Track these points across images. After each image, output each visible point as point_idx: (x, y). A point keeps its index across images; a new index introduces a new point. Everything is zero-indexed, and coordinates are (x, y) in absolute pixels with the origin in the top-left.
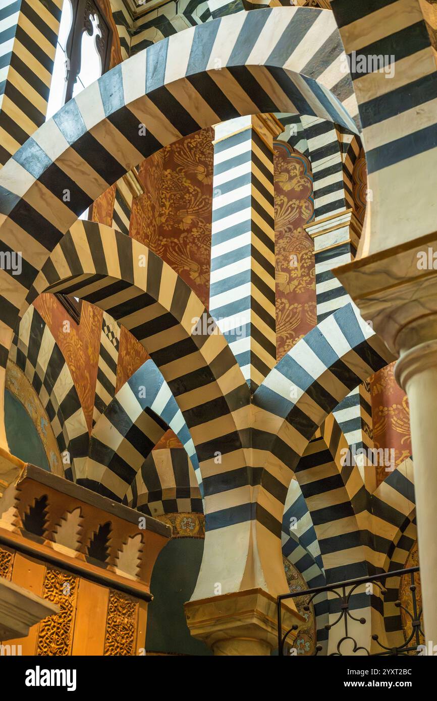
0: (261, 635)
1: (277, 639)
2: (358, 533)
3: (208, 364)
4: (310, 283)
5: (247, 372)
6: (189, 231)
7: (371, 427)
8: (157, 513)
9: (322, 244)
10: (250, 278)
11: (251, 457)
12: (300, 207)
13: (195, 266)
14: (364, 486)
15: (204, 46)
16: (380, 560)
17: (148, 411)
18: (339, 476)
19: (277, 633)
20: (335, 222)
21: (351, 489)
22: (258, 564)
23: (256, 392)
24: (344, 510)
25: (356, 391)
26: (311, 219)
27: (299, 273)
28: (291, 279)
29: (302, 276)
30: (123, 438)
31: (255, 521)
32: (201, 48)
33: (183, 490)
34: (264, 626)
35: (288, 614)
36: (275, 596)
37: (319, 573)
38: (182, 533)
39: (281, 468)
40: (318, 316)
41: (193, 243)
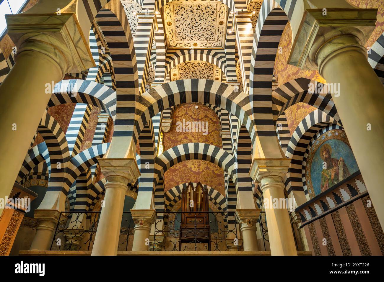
0: (54, 221)
1: (57, 222)
2: (87, 194)
3: (61, 150)
4: (94, 128)
5: (71, 153)
6: (67, 106)
7: (98, 168)
8: (35, 178)
9: (100, 120)
10: (79, 129)
11: (65, 175)
12: (98, 109)
13: (66, 116)
14: (92, 183)
15: (85, 86)
16: (90, 201)
17: (41, 155)
18: (86, 180)
19: (58, 221)
20: (105, 117)
21: (88, 184)
22: (58, 203)
23: (72, 159)
24: (85, 188)
25: (96, 165)
26: (99, 114)
27: (92, 125)
28: (90, 126)
29: (93, 126)
30: (31, 160)
31: (61, 192)
32: (84, 86)
33: (44, 173)
34: (55, 219)
35: (62, 216)
36: (60, 212)
37: (74, 201)
38: (40, 185)
39: (72, 178)
40: (94, 138)
41: (68, 110)
